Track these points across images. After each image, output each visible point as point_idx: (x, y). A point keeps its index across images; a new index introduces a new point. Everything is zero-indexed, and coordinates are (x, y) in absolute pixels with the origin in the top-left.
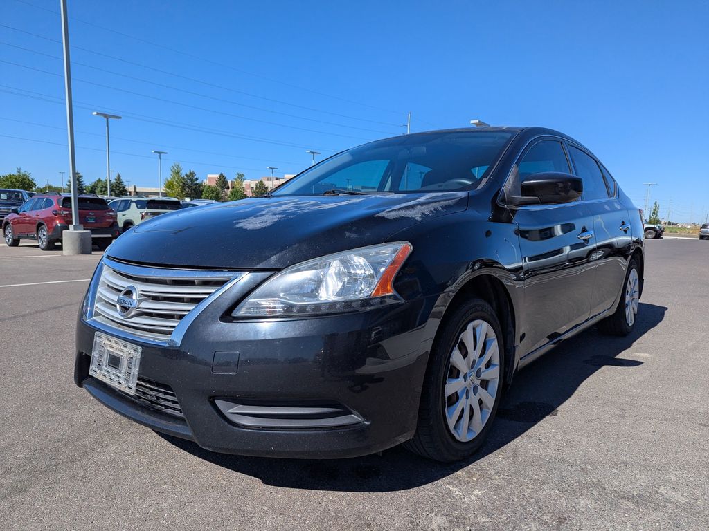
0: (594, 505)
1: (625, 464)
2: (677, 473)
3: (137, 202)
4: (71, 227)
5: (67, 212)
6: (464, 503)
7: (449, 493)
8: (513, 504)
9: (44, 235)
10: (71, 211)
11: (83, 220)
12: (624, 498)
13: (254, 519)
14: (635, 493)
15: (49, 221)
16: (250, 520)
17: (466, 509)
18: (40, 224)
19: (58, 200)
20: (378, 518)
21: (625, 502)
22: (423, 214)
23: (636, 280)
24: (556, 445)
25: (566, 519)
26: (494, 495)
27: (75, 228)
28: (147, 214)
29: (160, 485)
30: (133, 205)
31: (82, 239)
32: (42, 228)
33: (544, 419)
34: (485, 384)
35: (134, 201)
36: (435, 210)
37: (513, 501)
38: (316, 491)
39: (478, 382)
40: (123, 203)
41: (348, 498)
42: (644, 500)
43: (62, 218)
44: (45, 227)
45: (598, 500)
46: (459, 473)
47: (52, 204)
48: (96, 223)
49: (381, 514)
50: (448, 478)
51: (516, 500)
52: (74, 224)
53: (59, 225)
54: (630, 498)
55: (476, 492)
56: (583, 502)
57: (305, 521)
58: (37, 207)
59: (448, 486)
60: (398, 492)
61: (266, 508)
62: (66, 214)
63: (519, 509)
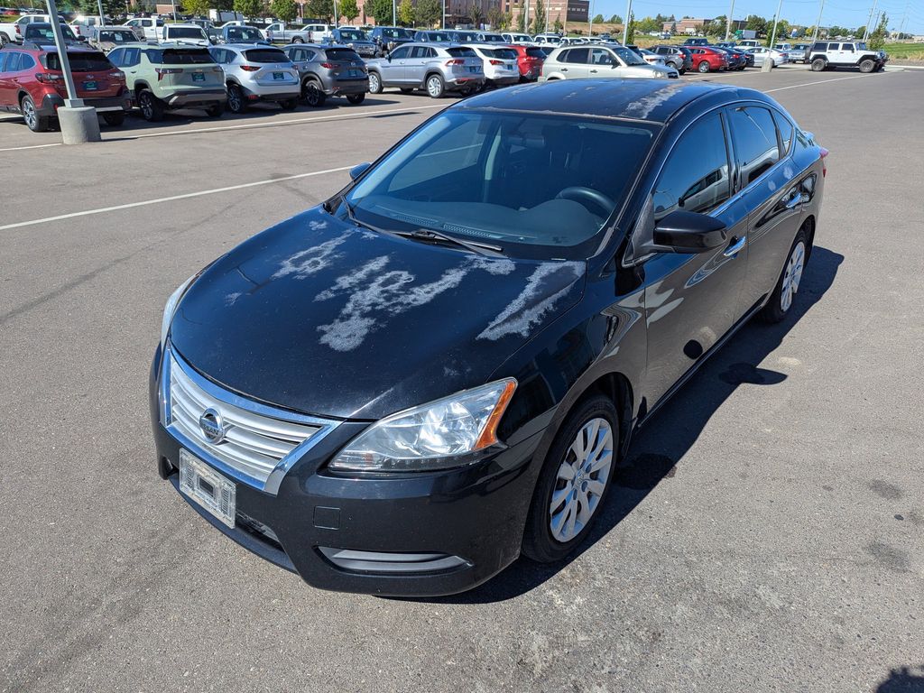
0: (690, 614)
1: (731, 553)
2: (781, 565)
3: (148, 52)
4: (67, 102)
5: (56, 77)
6: (565, 616)
7: (551, 602)
8: (612, 616)
9: (31, 110)
10: (62, 74)
11: (80, 91)
12: (721, 603)
13: (366, 645)
14: (733, 596)
15: (34, 88)
16: (361, 647)
17: (566, 625)
18: (22, 95)
19: (40, 58)
20: (482, 640)
21: (721, 608)
22: (531, 323)
23: (801, 253)
24: (666, 526)
25: (660, 635)
26: (595, 603)
27: (73, 104)
28: (165, 71)
29: (269, 599)
30: (144, 57)
31: (85, 120)
32: (27, 100)
33: (660, 483)
34: (595, 476)
35: (144, 51)
36: (546, 311)
37: (613, 611)
38: (422, 604)
39: (588, 476)
40: (129, 54)
41: (453, 613)
42: (737, 606)
43: (51, 85)
44: (29, 97)
45: (695, 607)
46: (563, 571)
47: (34, 64)
48: (98, 90)
49: (485, 634)
50: (552, 581)
51: (615, 609)
52: (70, 98)
53: (49, 96)
54: (727, 603)
55: (579, 600)
56: (681, 608)
57: (414, 645)
58: (13, 67)
59: (551, 592)
60: (501, 603)
61: (375, 630)
62: (56, 80)
63: (617, 622)
